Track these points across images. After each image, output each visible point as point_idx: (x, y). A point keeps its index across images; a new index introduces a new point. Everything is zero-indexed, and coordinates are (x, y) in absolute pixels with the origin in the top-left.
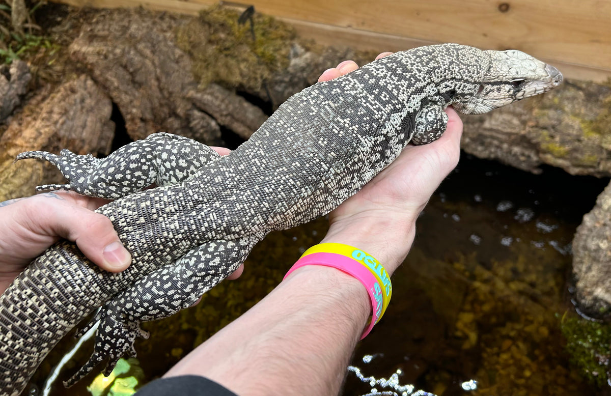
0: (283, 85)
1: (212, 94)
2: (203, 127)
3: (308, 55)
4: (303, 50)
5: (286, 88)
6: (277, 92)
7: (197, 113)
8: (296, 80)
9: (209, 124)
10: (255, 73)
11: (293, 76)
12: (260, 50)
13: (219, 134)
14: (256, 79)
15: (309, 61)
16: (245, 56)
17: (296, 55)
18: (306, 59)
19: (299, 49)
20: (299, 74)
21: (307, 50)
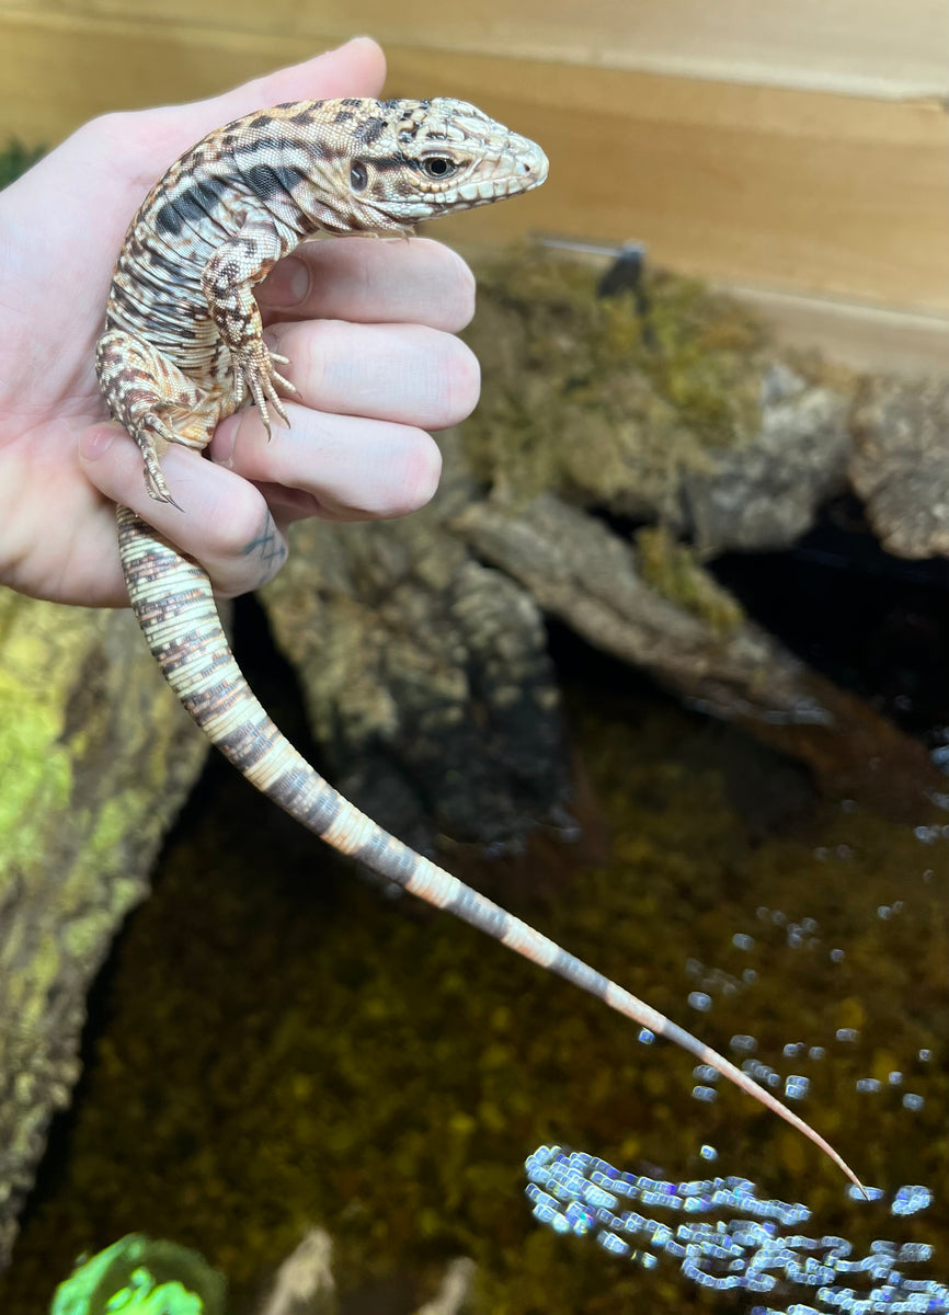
0: (741, 490)
1: (529, 518)
2: (494, 616)
3: (819, 399)
4: (798, 384)
5: (749, 498)
6: (718, 510)
7: (476, 575)
8: (784, 474)
9: (512, 608)
10: (659, 452)
11: (774, 462)
12: (680, 384)
13: (539, 638)
14: (662, 473)
15: (825, 415)
16: (635, 402)
17: (778, 399)
18: (816, 412)
19: (786, 379)
20: (795, 457)
21: (814, 382)
